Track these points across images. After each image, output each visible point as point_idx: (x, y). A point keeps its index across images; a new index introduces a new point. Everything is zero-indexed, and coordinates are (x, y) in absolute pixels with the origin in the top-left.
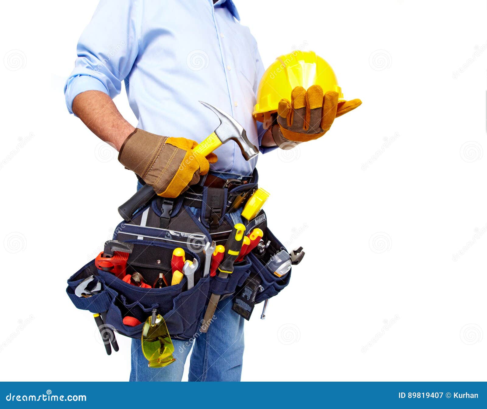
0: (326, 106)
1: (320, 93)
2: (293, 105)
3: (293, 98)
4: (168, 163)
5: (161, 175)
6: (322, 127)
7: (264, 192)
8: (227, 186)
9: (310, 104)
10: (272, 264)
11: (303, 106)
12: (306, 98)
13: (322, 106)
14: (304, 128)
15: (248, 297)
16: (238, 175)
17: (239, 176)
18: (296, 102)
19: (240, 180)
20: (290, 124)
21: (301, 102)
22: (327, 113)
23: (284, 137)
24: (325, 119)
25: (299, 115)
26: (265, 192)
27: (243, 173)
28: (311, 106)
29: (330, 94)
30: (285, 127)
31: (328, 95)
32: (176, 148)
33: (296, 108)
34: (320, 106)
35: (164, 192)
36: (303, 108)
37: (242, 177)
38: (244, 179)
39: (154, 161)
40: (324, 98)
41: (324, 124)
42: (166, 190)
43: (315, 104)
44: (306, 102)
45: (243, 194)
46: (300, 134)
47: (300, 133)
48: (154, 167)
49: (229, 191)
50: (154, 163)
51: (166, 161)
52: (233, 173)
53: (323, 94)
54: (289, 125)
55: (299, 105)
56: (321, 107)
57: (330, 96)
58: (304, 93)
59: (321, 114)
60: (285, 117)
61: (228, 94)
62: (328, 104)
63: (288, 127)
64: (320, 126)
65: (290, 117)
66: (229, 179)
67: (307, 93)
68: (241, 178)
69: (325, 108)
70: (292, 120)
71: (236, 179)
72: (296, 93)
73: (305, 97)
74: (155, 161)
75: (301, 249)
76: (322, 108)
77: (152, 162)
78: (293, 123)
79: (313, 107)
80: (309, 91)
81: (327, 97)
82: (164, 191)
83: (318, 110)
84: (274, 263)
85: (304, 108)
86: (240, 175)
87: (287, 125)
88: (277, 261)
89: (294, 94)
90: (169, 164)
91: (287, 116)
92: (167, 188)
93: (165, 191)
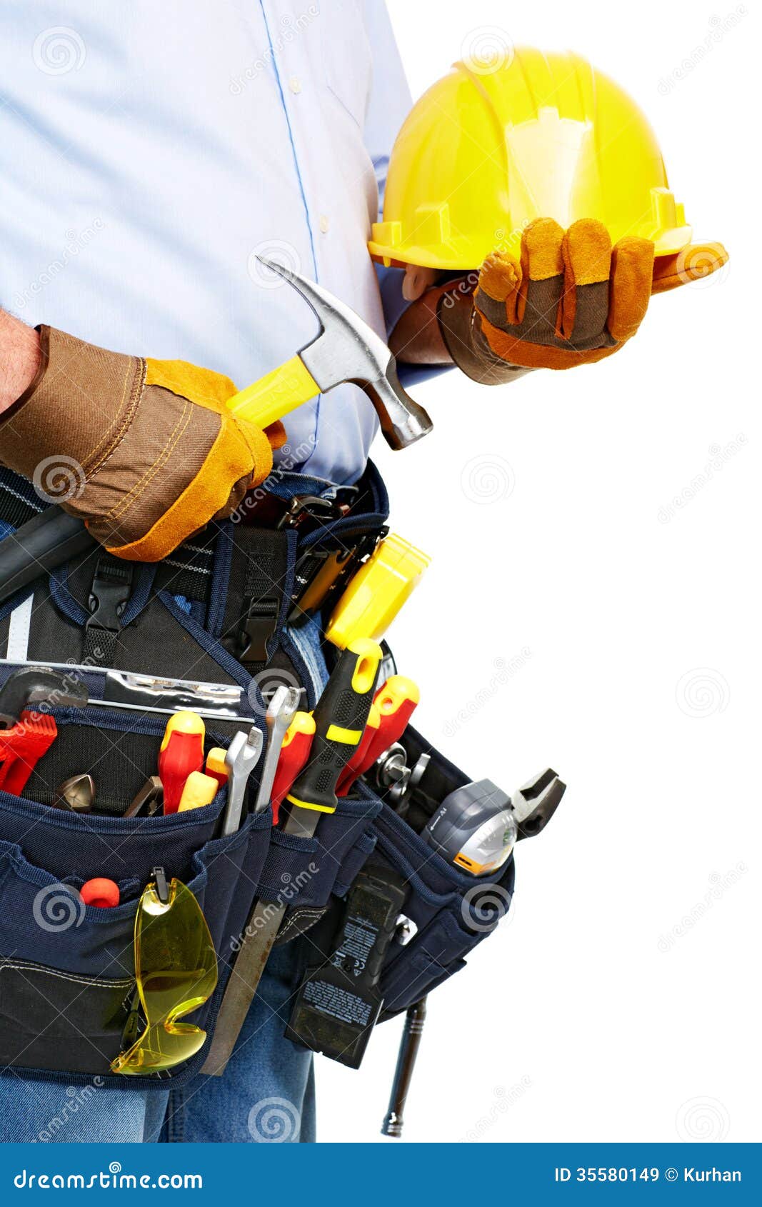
0: (620, 279)
1: (601, 243)
2: (525, 267)
3: (526, 250)
4: (165, 450)
5: (141, 485)
6: (613, 334)
7: (408, 550)
8: (291, 522)
9: (576, 271)
10: (449, 824)
11: (554, 273)
12: (565, 252)
13: (608, 278)
14: (558, 333)
15: (358, 964)
16: (324, 480)
17: (326, 487)
18: (534, 262)
19: (329, 500)
20: (517, 317)
21: (550, 263)
22: (624, 298)
23: (494, 351)
24: (620, 310)
25: (544, 294)
26: (412, 549)
27: (339, 474)
28: (577, 276)
29: (628, 249)
30: (501, 326)
31: (623, 251)
32: (186, 402)
33: (535, 276)
34: (604, 276)
35: (139, 542)
36: (554, 277)
37: (335, 489)
38: (343, 496)
39: (115, 443)
40: (614, 256)
41: (615, 323)
42: (149, 534)
43: (590, 272)
44: (563, 261)
45: (343, 554)
46: (544, 348)
47: (545, 345)
48: (113, 460)
49: (300, 539)
50: (114, 448)
51: (156, 443)
52: (309, 473)
53: (610, 246)
54: (511, 321)
55: (544, 270)
56: (606, 281)
57: (630, 253)
58: (559, 238)
59: (605, 300)
60: (501, 299)
61: (298, 187)
62: (626, 274)
63: (509, 326)
64: (607, 329)
65: (515, 300)
66: (300, 497)
67: (566, 239)
68: (331, 492)
69: (617, 282)
70: (522, 307)
71: (318, 496)
72: (535, 237)
73: (561, 249)
74: (119, 442)
75: (550, 775)
76: (610, 282)
77: (109, 443)
78: (525, 317)
79: (584, 279)
80: (572, 235)
81: (622, 255)
82: (139, 539)
83: (597, 288)
84: (456, 819)
85: (557, 276)
86: (328, 481)
87: (507, 319)
88: (463, 812)
89: (528, 240)
90: (169, 454)
91: (507, 297)
92: (153, 528)
93: (143, 539)
